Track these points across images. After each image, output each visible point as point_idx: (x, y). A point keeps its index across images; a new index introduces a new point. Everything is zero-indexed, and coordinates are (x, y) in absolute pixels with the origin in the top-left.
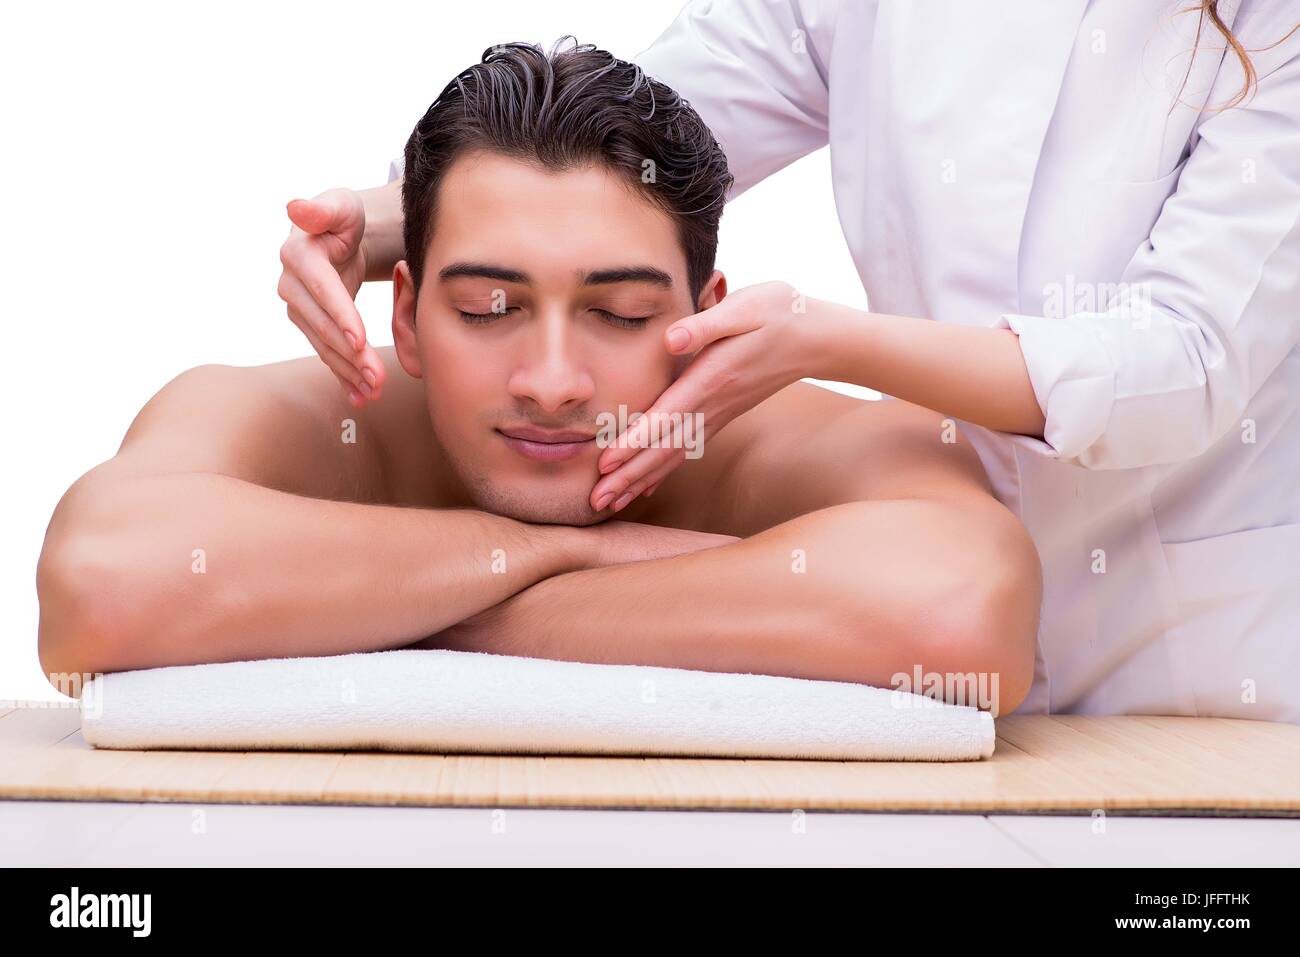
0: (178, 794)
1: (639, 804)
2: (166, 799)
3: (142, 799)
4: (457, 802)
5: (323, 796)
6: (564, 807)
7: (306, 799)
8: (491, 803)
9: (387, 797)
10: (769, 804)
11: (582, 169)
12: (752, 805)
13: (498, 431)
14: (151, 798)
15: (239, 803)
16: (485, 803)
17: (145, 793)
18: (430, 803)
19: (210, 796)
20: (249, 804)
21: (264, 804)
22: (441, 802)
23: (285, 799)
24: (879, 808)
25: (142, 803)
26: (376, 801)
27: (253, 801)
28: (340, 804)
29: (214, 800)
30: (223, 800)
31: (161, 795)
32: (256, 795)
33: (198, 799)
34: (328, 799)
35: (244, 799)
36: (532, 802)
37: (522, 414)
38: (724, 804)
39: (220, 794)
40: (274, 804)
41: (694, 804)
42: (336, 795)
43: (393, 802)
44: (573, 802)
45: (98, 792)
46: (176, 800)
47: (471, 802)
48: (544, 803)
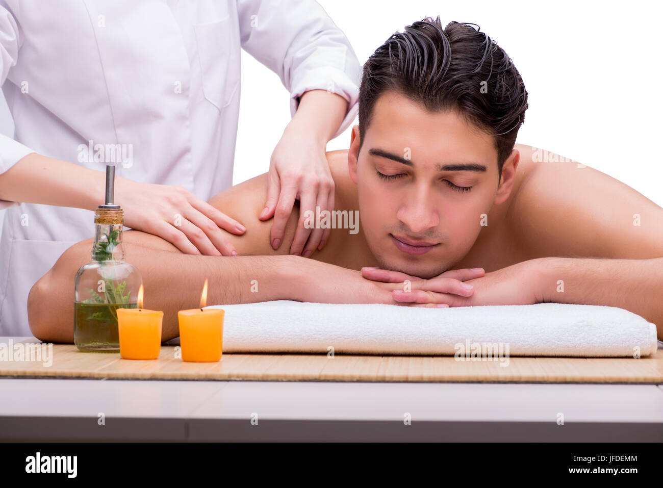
0: (246, 376)
1: (480, 380)
2: (241, 379)
3: (229, 379)
4: (387, 379)
5: (320, 377)
6: (442, 381)
7: (311, 378)
8: (405, 380)
9: (352, 377)
10: (546, 379)
11: (447, 111)
12: (538, 380)
13: (391, 235)
14: (233, 379)
15: (277, 381)
16: (401, 380)
17: (230, 376)
18: (374, 380)
19: (263, 377)
20: (282, 381)
21: (290, 381)
22: (379, 379)
23: (300, 378)
24: (602, 381)
25: (228, 381)
26: (346, 379)
27: (284, 380)
28: (328, 381)
29: (265, 379)
30: (269, 379)
31: (238, 377)
32: (285, 377)
33: (256, 379)
34: (322, 378)
35: (280, 379)
36: (425, 379)
37: (402, 229)
38: (523, 380)
39: (267, 376)
40: (295, 381)
41: (508, 380)
42: (326, 376)
43: (355, 380)
44: (446, 379)
45: (206, 376)
46: (245, 379)
47: (394, 379)
48: (432, 380)
